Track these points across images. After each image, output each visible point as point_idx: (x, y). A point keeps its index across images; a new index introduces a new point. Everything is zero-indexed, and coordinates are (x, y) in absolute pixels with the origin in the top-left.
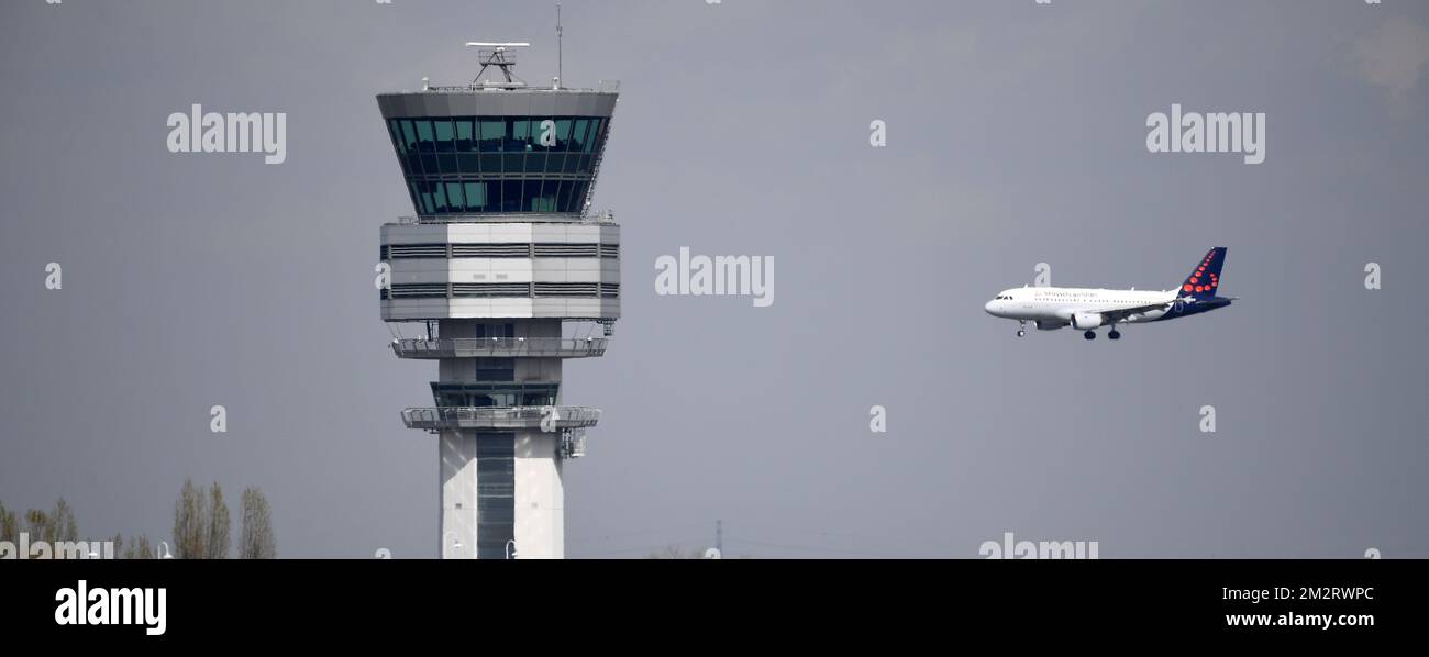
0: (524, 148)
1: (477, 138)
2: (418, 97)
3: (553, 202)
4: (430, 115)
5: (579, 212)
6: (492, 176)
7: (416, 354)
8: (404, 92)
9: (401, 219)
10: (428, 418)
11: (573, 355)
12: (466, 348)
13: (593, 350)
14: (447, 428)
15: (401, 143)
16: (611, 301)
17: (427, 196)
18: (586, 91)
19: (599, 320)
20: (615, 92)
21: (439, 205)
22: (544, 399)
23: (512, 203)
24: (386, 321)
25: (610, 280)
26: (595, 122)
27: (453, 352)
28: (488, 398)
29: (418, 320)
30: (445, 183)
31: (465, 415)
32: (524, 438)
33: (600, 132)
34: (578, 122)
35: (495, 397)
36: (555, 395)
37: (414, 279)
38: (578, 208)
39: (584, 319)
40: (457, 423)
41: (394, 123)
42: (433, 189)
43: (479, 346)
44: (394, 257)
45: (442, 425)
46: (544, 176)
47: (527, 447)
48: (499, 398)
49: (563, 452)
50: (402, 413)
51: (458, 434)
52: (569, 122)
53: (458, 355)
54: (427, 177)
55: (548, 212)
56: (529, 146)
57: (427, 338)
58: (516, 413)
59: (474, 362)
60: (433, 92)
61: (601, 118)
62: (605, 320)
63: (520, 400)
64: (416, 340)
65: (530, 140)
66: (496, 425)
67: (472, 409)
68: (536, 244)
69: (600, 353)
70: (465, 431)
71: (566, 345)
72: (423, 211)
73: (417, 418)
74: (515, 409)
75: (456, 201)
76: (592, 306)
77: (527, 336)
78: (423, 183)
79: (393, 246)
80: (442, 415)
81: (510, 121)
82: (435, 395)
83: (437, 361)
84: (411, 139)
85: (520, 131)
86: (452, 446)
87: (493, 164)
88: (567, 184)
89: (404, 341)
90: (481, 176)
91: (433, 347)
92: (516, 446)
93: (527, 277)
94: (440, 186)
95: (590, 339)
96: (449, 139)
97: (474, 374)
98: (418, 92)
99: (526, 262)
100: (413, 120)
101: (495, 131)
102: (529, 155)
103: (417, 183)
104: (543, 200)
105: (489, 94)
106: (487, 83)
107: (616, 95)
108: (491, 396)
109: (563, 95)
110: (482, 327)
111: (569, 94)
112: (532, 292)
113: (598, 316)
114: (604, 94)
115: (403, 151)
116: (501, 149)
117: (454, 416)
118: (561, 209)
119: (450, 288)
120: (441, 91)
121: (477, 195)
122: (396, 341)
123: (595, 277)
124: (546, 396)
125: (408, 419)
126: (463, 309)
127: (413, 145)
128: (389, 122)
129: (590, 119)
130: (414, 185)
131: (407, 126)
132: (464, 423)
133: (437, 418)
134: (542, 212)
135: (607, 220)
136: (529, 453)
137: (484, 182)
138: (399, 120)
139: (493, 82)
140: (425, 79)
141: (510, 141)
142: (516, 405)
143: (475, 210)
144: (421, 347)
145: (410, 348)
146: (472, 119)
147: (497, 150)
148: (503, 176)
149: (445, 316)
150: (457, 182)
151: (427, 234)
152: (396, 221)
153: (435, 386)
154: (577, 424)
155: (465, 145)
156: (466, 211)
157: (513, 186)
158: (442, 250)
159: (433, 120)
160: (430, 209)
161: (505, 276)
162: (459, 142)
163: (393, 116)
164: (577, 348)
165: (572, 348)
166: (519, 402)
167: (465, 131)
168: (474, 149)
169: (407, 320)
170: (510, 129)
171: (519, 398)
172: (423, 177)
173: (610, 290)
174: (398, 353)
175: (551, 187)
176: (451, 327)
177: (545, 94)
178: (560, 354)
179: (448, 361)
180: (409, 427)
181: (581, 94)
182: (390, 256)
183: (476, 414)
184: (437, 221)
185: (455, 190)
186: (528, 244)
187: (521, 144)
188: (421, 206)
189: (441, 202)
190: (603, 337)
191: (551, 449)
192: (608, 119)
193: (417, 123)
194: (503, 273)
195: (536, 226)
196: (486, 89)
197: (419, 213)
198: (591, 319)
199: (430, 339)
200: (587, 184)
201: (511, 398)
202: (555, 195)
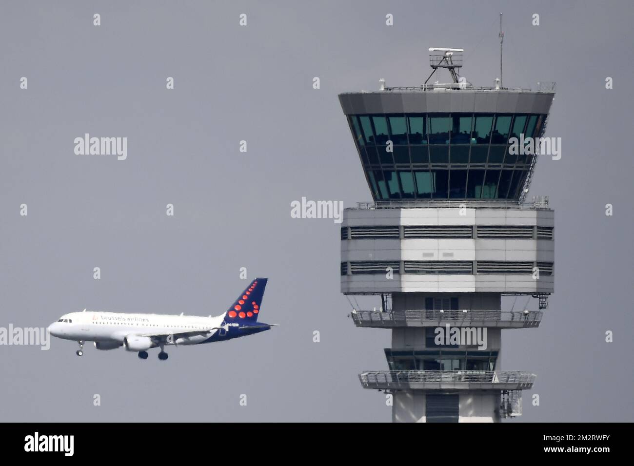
0: (469, 141)
1: (428, 132)
2: (376, 96)
3: (494, 189)
4: (385, 111)
5: (517, 199)
6: (440, 166)
7: (371, 324)
8: (363, 91)
9: (360, 204)
10: (381, 380)
11: (511, 325)
12: (416, 319)
13: (529, 322)
14: (399, 390)
15: (360, 137)
16: (545, 278)
17: (382, 184)
18: (524, 91)
19: (535, 295)
20: (552, 92)
21: (393, 192)
22: (485, 365)
23: (457, 190)
24: (346, 294)
25: (545, 259)
26: (533, 119)
27: (405, 322)
28: (436, 362)
29: (374, 293)
30: (398, 172)
31: (415, 378)
32: (468, 399)
33: (538, 127)
34: (518, 118)
35: (443, 362)
36: (494, 361)
37: (371, 257)
38: (516, 194)
39: (521, 294)
40: (408, 384)
41: (355, 119)
42: (388, 177)
43: (428, 317)
44: (353, 237)
45: (395, 386)
46: (486, 166)
47: (470, 406)
48: (446, 363)
49: (501, 411)
50: (360, 376)
51: (408, 395)
52: (510, 118)
53: (410, 324)
54: (383, 166)
55: (491, 198)
56: (474, 139)
57: (381, 310)
58: (460, 377)
59: (424, 331)
60: (389, 92)
61: (538, 115)
62: (540, 294)
63: (464, 365)
64: (372, 312)
65: (475, 134)
66: (444, 387)
67: (421, 372)
68: (479, 227)
69: (535, 324)
70: (415, 392)
71: (505, 317)
72: (378, 197)
73: (373, 381)
74: (459, 373)
75: (408, 188)
76: (530, 281)
77: (470, 308)
78: (380, 172)
79: (352, 228)
80: (394, 377)
81: (456, 117)
82: (388, 360)
83: (390, 330)
84: (368, 133)
85: (465, 125)
86: (402, 405)
87: (440, 155)
88: (507, 174)
89: (361, 312)
90: (430, 166)
91: (387, 317)
92: (460, 406)
93: (470, 256)
94: (394, 175)
95: (526, 312)
96: (403, 133)
97: (424, 342)
98: (376, 91)
99: (470, 243)
100: (371, 116)
101: (444, 126)
102: (473, 148)
103: (374, 172)
104: (485, 189)
105: (439, 94)
106: (437, 83)
107: (552, 95)
108: (438, 361)
109: (503, 95)
110: (431, 301)
111: (510, 94)
112: (475, 270)
113: (534, 290)
114: (542, 94)
115: (362, 143)
116: (448, 142)
117: (405, 378)
118: (502, 195)
119: (403, 264)
120: (395, 91)
121: (426, 182)
122: (354, 312)
123: (531, 256)
124: (487, 361)
125: (364, 380)
126: (413, 284)
127: (371, 138)
128: (350, 118)
129: (529, 116)
130: (371, 174)
131: (365, 121)
132: (414, 385)
133: (390, 380)
134: (484, 199)
135: (542, 206)
136: (471, 412)
137: (433, 171)
138: (358, 116)
139: (441, 83)
140: (382, 80)
141: (456, 135)
142: (460, 369)
143: (425, 196)
144: (376, 318)
145: (366, 318)
146: (423, 115)
147: (445, 143)
148: (450, 166)
149: (397, 290)
150: (409, 171)
151: (382, 217)
152: (356, 206)
153: (388, 352)
154: (515, 387)
155: (416, 138)
156: (416, 197)
157: (458, 176)
158: (394, 232)
159: (388, 116)
160: (385, 195)
161: (451, 255)
162: (411, 135)
163: (353, 113)
164: (514, 320)
165: (510, 319)
166: (463, 367)
167: (417, 126)
168: (424, 142)
169: (364, 293)
170: (456, 124)
171: (463, 364)
172: (379, 167)
173: (546, 268)
174: (357, 323)
175: (492, 177)
176: (403, 300)
177: (487, 93)
178: (500, 325)
179: (400, 330)
180: (365, 387)
181: (520, 93)
182: (350, 236)
183: (425, 376)
184: (391, 206)
185: (406, 178)
186: (471, 227)
187: (467, 137)
188: (377, 192)
189: (395, 189)
190: (537, 309)
191: (491, 409)
192: (545, 116)
193: (374, 118)
194: (449, 252)
195: (479, 211)
196: (435, 89)
197: (375, 199)
198: (527, 294)
199: (384, 311)
200: (525, 174)
201: (456, 363)
202: (496, 184)
